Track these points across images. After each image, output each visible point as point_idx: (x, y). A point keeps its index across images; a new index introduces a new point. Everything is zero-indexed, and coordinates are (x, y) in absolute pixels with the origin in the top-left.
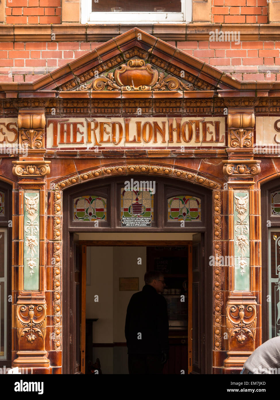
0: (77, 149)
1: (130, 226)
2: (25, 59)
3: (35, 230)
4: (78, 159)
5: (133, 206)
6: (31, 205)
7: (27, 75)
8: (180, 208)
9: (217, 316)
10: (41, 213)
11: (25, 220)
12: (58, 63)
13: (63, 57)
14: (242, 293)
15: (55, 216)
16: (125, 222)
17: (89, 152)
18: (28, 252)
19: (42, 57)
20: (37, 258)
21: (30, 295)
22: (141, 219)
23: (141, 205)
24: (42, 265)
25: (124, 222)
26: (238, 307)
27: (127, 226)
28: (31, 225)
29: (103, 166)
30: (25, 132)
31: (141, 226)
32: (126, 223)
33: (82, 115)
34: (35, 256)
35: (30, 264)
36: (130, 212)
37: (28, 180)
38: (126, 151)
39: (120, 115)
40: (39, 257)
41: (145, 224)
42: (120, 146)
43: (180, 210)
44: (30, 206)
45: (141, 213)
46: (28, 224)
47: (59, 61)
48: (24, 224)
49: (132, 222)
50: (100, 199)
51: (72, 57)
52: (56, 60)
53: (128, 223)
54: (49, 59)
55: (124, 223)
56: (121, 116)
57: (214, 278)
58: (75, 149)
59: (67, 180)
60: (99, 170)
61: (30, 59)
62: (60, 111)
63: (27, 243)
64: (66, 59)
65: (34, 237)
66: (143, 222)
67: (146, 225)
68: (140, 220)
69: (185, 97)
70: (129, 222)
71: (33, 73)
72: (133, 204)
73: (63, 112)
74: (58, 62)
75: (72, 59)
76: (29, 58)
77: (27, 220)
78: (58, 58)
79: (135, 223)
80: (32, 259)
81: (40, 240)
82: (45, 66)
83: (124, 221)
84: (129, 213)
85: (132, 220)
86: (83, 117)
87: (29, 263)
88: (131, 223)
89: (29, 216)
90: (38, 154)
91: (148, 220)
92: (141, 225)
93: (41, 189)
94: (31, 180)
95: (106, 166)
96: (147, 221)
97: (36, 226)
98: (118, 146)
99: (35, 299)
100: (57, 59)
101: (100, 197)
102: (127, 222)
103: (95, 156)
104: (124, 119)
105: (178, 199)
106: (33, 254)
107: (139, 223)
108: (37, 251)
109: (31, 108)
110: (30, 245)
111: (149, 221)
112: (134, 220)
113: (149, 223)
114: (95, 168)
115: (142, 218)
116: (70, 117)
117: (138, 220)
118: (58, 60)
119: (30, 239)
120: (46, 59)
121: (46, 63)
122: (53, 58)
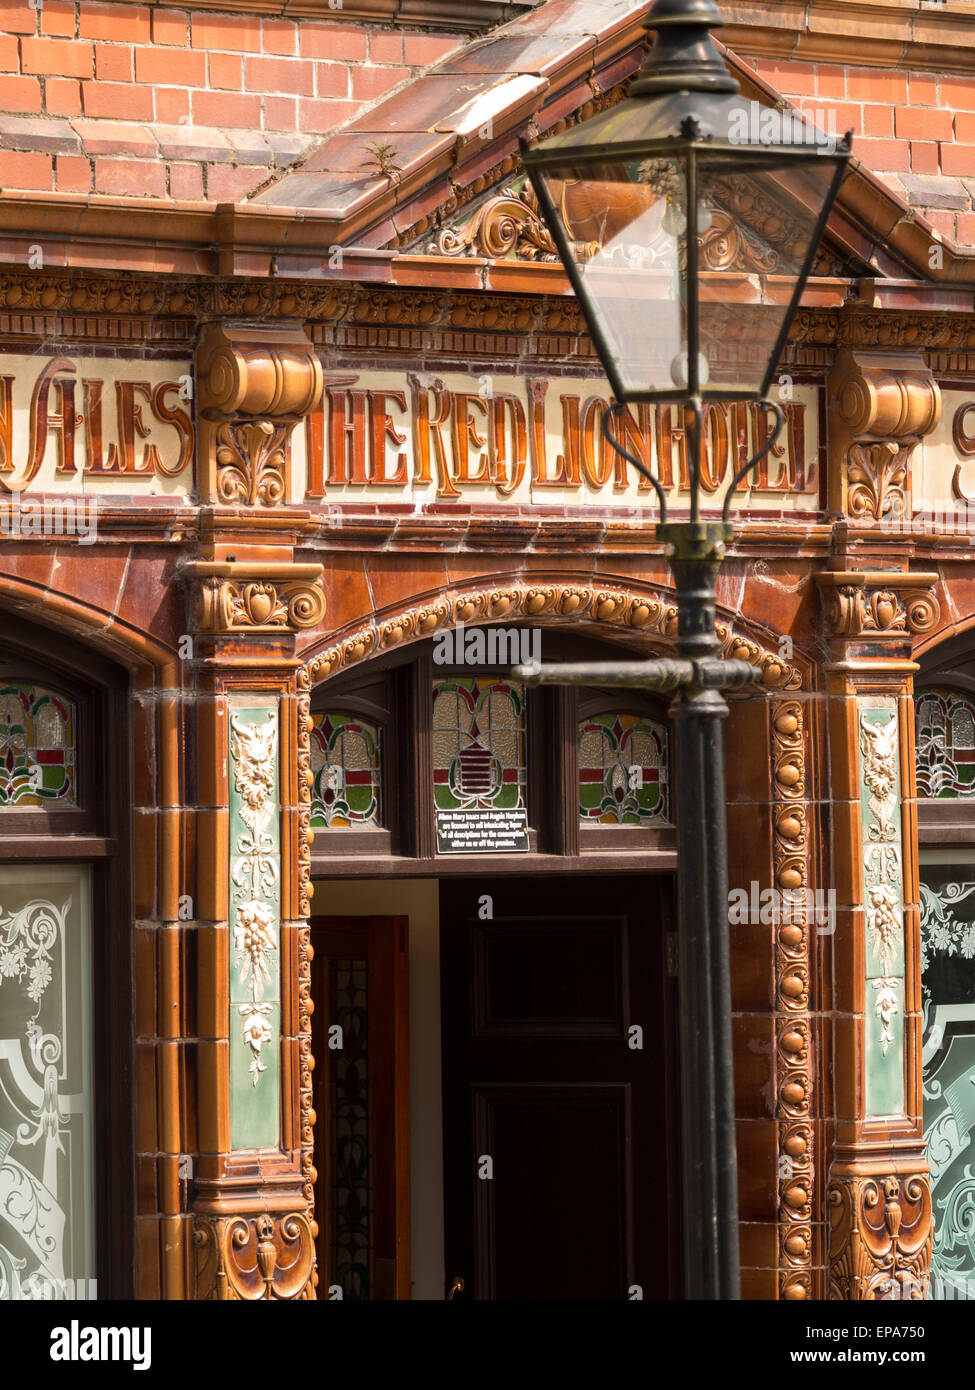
0: (385, 508)
1: (465, 848)
2: (190, 89)
3: (265, 876)
4: (389, 555)
5: (464, 761)
6: (255, 762)
7: (213, 164)
8: (607, 770)
9: (793, 1227)
10: (286, 799)
11: (233, 830)
12: (301, 117)
13: (315, 92)
14: (886, 1125)
15: (301, 809)
16: (448, 831)
17: (423, 524)
18: (242, 977)
19: (248, 86)
20: (274, 1003)
21: (254, 1171)
22: (497, 817)
23: (488, 753)
24: (291, 1036)
25: (444, 831)
26: (883, 1187)
27: (456, 848)
28: (254, 853)
29: (451, 589)
30: (233, 431)
31: (500, 847)
32: (451, 836)
33: (398, 359)
34: (268, 991)
35: (252, 1031)
36: (453, 785)
37: (244, 651)
38: (543, 524)
39: (515, 366)
40: (277, 999)
41: (510, 839)
42: (517, 502)
43: (605, 778)
44: (253, 767)
45: (487, 790)
46: (242, 848)
47: (304, 105)
48: (232, 851)
49: (469, 830)
50: (358, 729)
51: (345, 94)
52: (291, 102)
53: (457, 835)
54: (271, 95)
55: (444, 836)
56: (518, 371)
57: (775, 1067)
58: (377, 511)
59: (338, 646)
60: (439, 603)
61: (207, 89)
62: (335, 337)
63: (239, 931)
64: (324, 100)
65: (264, 906)
66: (504, 830)
67: (512, 843)
68: (492, 821)
69: (767, 302)
70: (460, 831)
71: (232, 159)
72: (463, 753)
73: (346, 341)
74: (300, 110)
75: (345, 100)
76: (203, 86)
77: (240, 830)
78: (300, 94)
79: (477, 835)
80: (257, 1007)
81: (283, 920)
82: (257, 126)
83: (445, 826)
84: (452, 791)
85: (470, 821)
86: (398, 367)
87: (248, 1026)
88: (468, 835)
89: (245, 811)
90: (277, 529)
91: (517, 821)
92: (498, 843)
93: (284, 691)
94: (255, 652)
95: (461, 586)
96: (514, 825)
97: (268, 859)
98: (511, 501)
99: (274, 1187)
100: (296, 97)
101: (357, 722)
102: (454, 831)
103: (440, 542)
104: (528, 382)
105: (599, 728)
106: (258, 989)
107: (493, 834)
108: (272, 973)
109: (261, 322)
110: (253, 943)
111: (519, 825)
112: (475, 822)
113: (522, 834)
114: (426, 598)
115: (498, 812)
116: (357, 365)
117: (486, 821)
118: (301, 102)
119: (252, 918)
120: (259, 94)
121: (259, 113)
122: (282, 91)
